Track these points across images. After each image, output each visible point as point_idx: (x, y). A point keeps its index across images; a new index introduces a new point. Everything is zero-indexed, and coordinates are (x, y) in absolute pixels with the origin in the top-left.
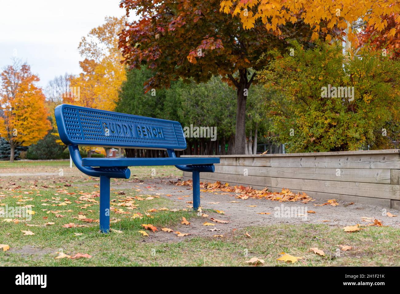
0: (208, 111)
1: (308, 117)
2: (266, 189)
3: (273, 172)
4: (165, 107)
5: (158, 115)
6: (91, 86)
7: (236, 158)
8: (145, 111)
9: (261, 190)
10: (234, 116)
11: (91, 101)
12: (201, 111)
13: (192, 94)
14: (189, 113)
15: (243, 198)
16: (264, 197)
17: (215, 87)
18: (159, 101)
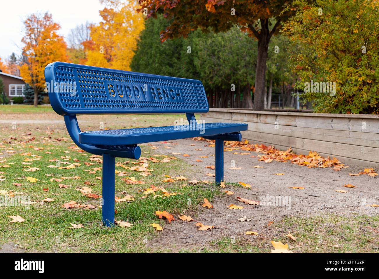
0: (224, 61)
1: (340, 74)
2: (290, 150)
3: (298, 132)
4: (181, 56)
5: (175, 64)
6: (110, 35)
7: (257, 114)
8: (163, 60)
9: (284, 151)
10: (250, 66)
11: (110, 50)
12: (217, 61)
13: (208, 44)
14: (205, 63)
15: (267, 161)
16: (289, 159)
17: (232, 36)
18: (176, 50)
